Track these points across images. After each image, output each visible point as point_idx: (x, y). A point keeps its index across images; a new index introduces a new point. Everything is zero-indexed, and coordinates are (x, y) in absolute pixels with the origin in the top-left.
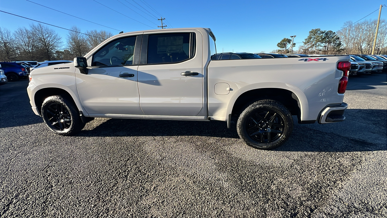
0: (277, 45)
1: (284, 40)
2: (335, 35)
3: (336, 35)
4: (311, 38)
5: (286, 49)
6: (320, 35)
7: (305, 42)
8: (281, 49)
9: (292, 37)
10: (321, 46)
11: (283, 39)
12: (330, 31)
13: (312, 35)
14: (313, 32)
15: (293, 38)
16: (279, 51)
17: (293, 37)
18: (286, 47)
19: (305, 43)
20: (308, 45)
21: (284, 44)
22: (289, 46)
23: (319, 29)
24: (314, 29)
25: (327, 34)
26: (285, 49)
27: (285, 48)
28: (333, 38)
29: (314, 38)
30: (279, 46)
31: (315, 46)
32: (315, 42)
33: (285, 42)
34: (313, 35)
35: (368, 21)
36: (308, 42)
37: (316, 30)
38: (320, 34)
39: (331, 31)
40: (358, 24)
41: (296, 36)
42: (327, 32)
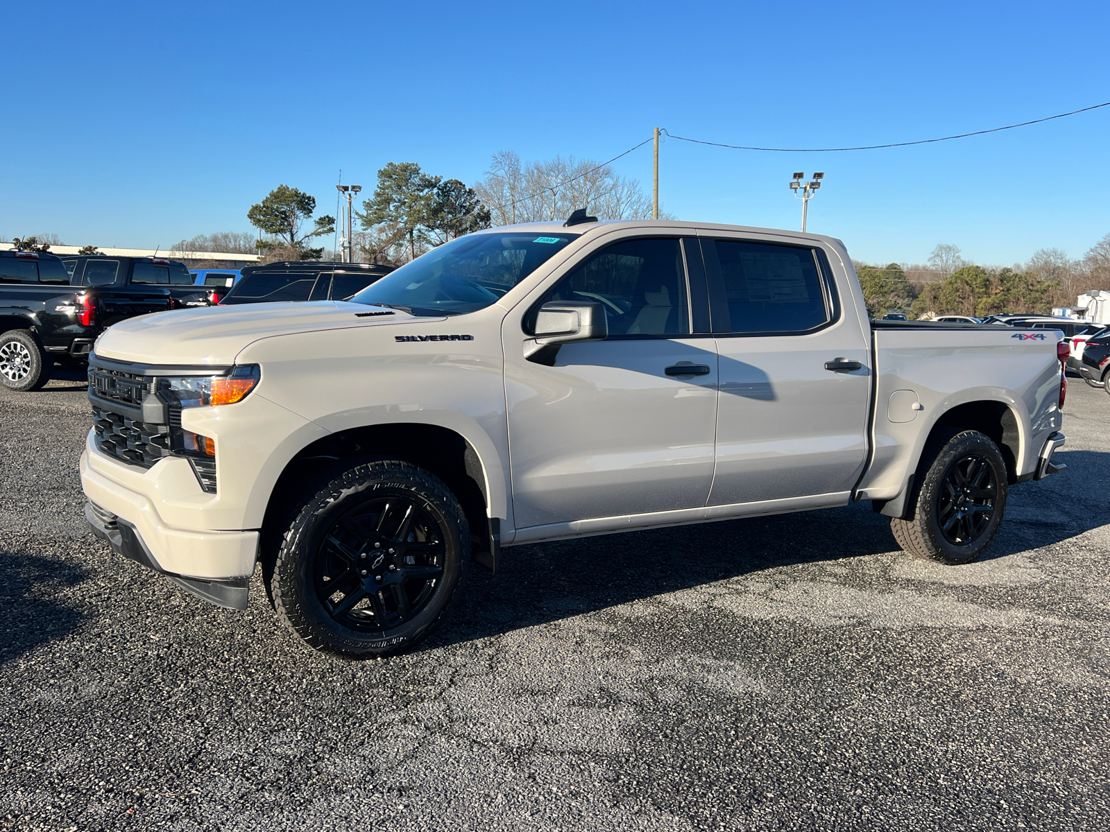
0: (250, 216)
1: (281, 195)
2: (474, 200)
3: (478, 201)
4: (388, 201)
5: (292, 240)
6: (421, 194)
7: (365, 215)
8: (268, 237)
9: (346, 189)
10: (430, 242)
11: (275, 190)
12: (457, 182)
13: (390, 186)
14: (394, 177)
15: (350, 195)
16: (262, 245)
17: (350, 191)
18: (294, 231)
19: (368, 223)
20: (381, 230)
21: (281, 213)
22: (304, 226)
23: (413, 165)
24: (397, 163)
25: (445, 191)
26: (289, 239)
27: (288, 236)
28: (468, 212)
29: (400, 201)
30: (259, 221)
31: (408, 236)
32: (406, 223)
33: (288, 205)
34: (392, 189)
35: (566, 163)
36: (380, 219)
37: (405, 168)
38: (422, 191)
39: (461, 184)
40: (538, 170)
41: (360, 188)
42: (446, 184)
